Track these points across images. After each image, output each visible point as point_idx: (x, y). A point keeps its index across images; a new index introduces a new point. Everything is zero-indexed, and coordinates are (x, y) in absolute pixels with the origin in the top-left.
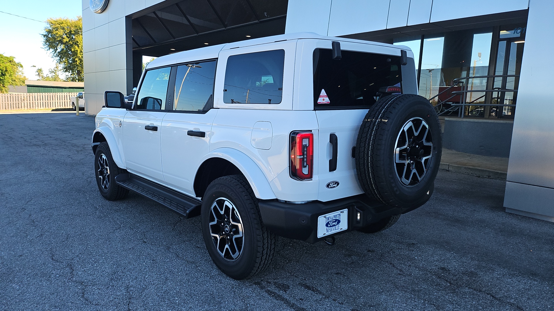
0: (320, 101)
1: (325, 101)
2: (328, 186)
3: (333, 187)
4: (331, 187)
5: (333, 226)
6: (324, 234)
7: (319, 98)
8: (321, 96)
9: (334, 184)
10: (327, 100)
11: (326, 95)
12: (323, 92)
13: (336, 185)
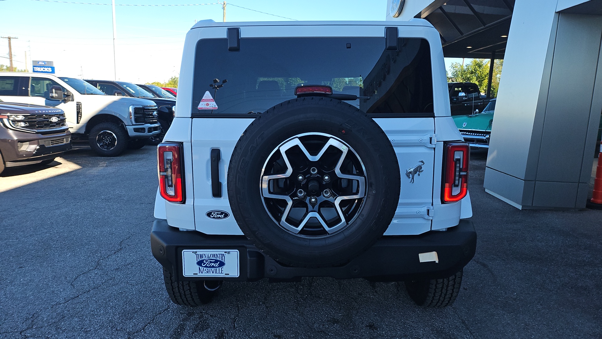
0: (202, 105)
1: (209, 106)
2: (209, 214)
3: (217, 218)
4: (214, 217)
5: (210, 267)
6: (194, 274)
7: (201, 102)
8: (203, 100)
9: (218, 214)
10: (213, 105)
11: (212, 98)
12: (208, 95)
13: (223, 216)
